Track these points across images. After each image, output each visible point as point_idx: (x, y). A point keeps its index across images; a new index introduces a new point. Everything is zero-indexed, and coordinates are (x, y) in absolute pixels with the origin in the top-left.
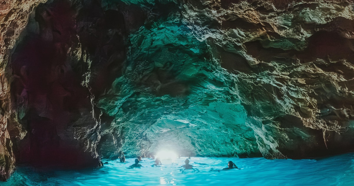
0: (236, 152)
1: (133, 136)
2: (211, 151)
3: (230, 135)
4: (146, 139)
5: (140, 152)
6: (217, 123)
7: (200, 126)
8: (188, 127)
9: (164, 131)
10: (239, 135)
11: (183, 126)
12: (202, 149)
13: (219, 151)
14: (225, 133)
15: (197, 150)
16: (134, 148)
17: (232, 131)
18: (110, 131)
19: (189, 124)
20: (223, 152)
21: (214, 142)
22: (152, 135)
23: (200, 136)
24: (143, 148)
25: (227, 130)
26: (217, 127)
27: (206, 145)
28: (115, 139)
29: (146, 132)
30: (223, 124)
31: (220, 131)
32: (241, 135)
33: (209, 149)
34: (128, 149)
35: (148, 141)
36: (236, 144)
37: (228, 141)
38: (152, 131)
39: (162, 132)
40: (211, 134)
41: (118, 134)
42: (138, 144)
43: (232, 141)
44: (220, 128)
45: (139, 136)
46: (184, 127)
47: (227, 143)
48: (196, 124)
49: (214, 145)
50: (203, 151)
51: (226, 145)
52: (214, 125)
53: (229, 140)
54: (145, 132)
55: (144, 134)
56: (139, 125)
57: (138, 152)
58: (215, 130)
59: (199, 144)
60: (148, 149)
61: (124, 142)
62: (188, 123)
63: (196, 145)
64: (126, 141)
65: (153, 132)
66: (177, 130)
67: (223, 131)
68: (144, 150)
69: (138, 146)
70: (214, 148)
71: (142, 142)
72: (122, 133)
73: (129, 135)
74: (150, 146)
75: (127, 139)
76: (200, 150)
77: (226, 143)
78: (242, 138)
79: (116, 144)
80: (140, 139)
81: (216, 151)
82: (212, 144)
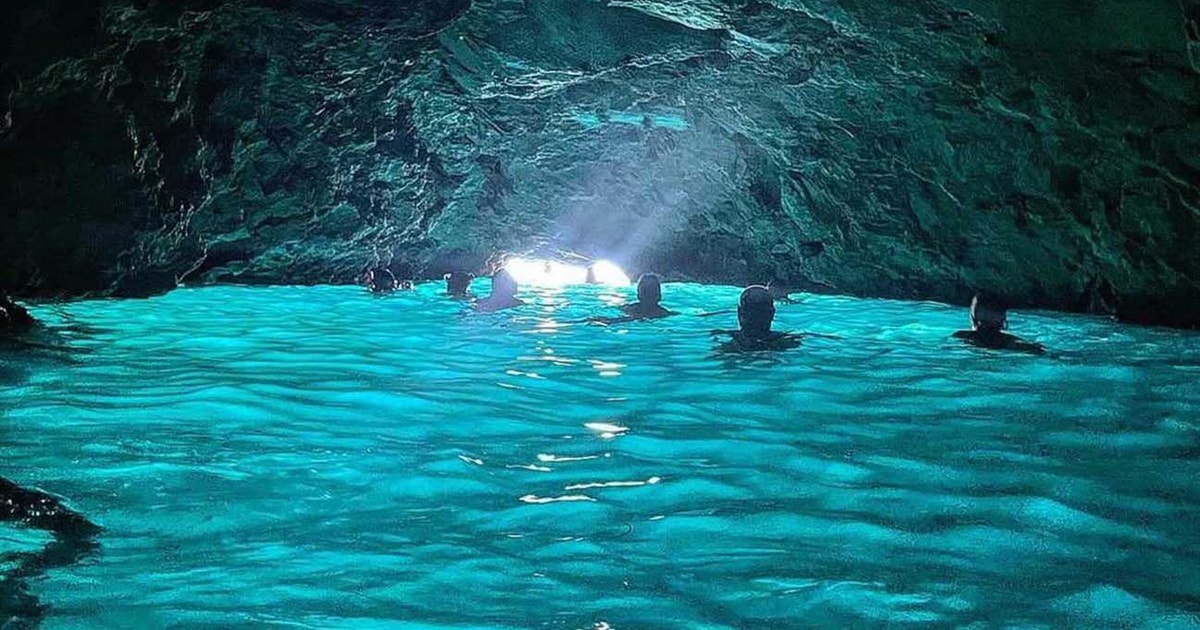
0: (1106, 286)
1: (299, 120)
2: (898, 260)
3: (1056, 139)
4: (406, 147)
5: (361, 242)
6: (944, 38)
7: (811, 57)
8: (722, 60)
9: (542, 83)
10: (1122, 144)
11: (681, 54)
12: (827, 241)
13: (960, 260)
14: (1009, 122)
15: (792, 244)
16: (311, 214)
17: (1068, 104)
18: (94, 70)
19: (723, 33)
20: (991, 274)
21: (928, 192)
22: (453, 119)
23: (817, 136)
24: (377, 212)
25: (1028, 95)
26: (942, 66)
27: (857, 204)
28: (144, 144)
29: (406, 89)
30: (992, 40)
31: (967, 102)
32: (1139, 143)
33: (883, 239)
34: (259, 218)
35: (422, 158)
36: (1098, 217)
37: (1034, 182)
38: (453, 82)
39: (521, 90)
40: (897, 123)
41: (172, 97)
42: (339, 180)
43: (1068, 184)
44: (970, 73)
45: (345, 118)
46: (692, 62)
47: (1024, 197)
48: (777, 35)
49: (923, 210)
50: (833, 251)
51: (1021, 222)
52: (915, 49)
53: (1044, 179)
54: (392, 90)
55: (390, 108)
56: (331, 26)
57: (341, 243)
58: (928, 94)
59: (810, 203)
60: (424, 225)
61: (224, 166)
62: (717, 25)
63: (788, 203)
64: (241, 156)
65: (460, 91)
66: (641, 82)
67: (996, 105)
68: (387, 227)
69: (339, 197)
70: (921, 237)
71: (370, 163)
72: (206, 91)
73: (265, 107)
74: (441, 204)
75: (246, 140)
76: (815, 248)
77: (1018, 199)
78: (1153, 165)
79: (151, 178)
80: (359, 141)
81: (935, 258)
82: (906, 205)
